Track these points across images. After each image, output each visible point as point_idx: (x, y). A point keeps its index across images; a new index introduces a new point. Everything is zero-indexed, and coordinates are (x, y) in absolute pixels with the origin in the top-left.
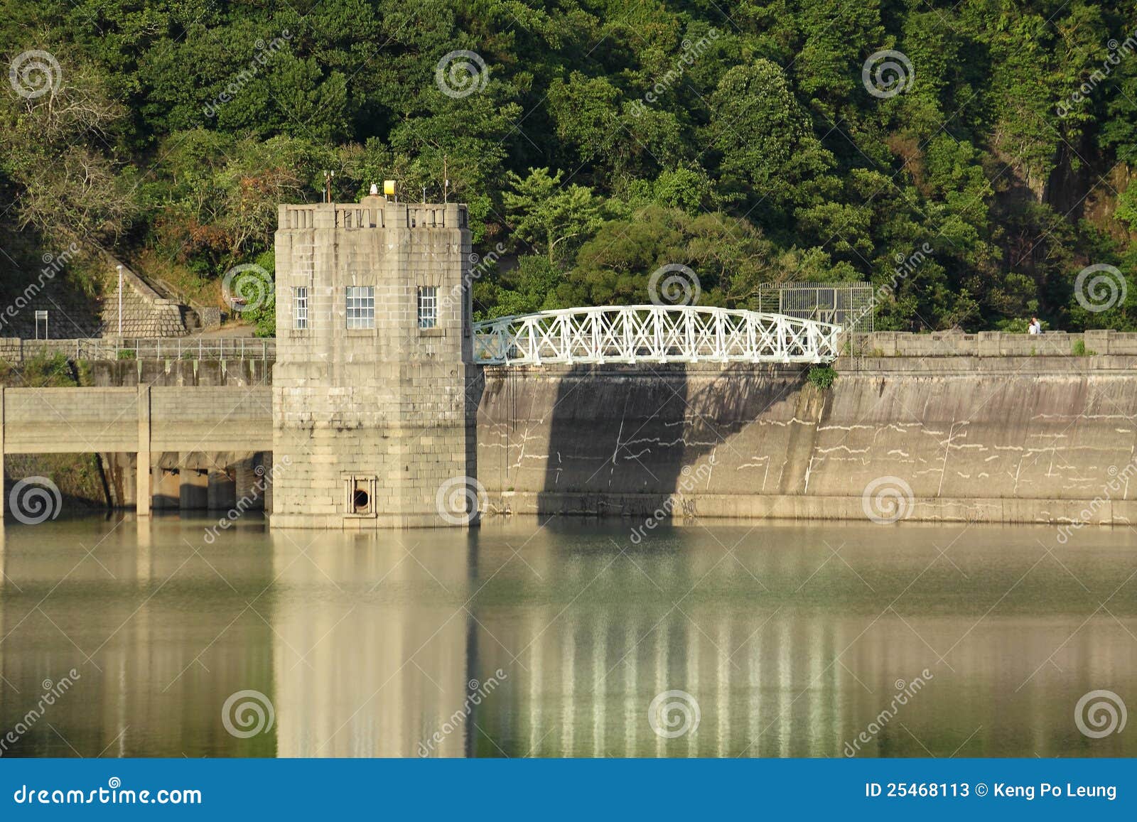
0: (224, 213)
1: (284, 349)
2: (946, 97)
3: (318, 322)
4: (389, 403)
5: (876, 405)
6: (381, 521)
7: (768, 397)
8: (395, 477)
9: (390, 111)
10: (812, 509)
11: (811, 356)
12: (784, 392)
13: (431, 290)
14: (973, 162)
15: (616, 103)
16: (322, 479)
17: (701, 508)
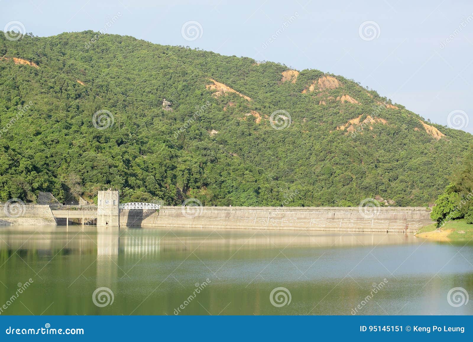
0: (92, 192)
1: (98, 207)
2: (172, 180)
3: (102, 204)
4: (110, 213)
5: (164, 214)
6: (109, 226)
7: (152, 213)
8: (111, 221)
9: (110, 181)
10: (157, 225)
11: (157, 208)
12: (154, 212)
13: (115, 201)
14: (175, 187)
15: (136, 180)
16: (103, 221)
17: (144, 225)
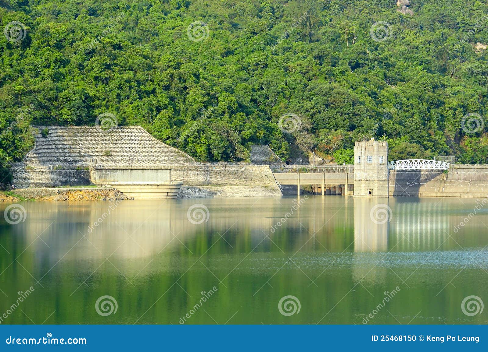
0: (330, 143)
1: (356, 166)
2: (438, 123)
3: (362, 162)
4: (375, 176)
5: (456, 177)
6: (373, 197)
7: (435, 176)
8: (376, 189)
9: (355, 126)
10: (445, 195)
11: (444, 168)
12: (439, 174)
13: (382, 156)
14: (443, 135)
15: (393, 124)
16: (363, 190)
17: (424, 194)
